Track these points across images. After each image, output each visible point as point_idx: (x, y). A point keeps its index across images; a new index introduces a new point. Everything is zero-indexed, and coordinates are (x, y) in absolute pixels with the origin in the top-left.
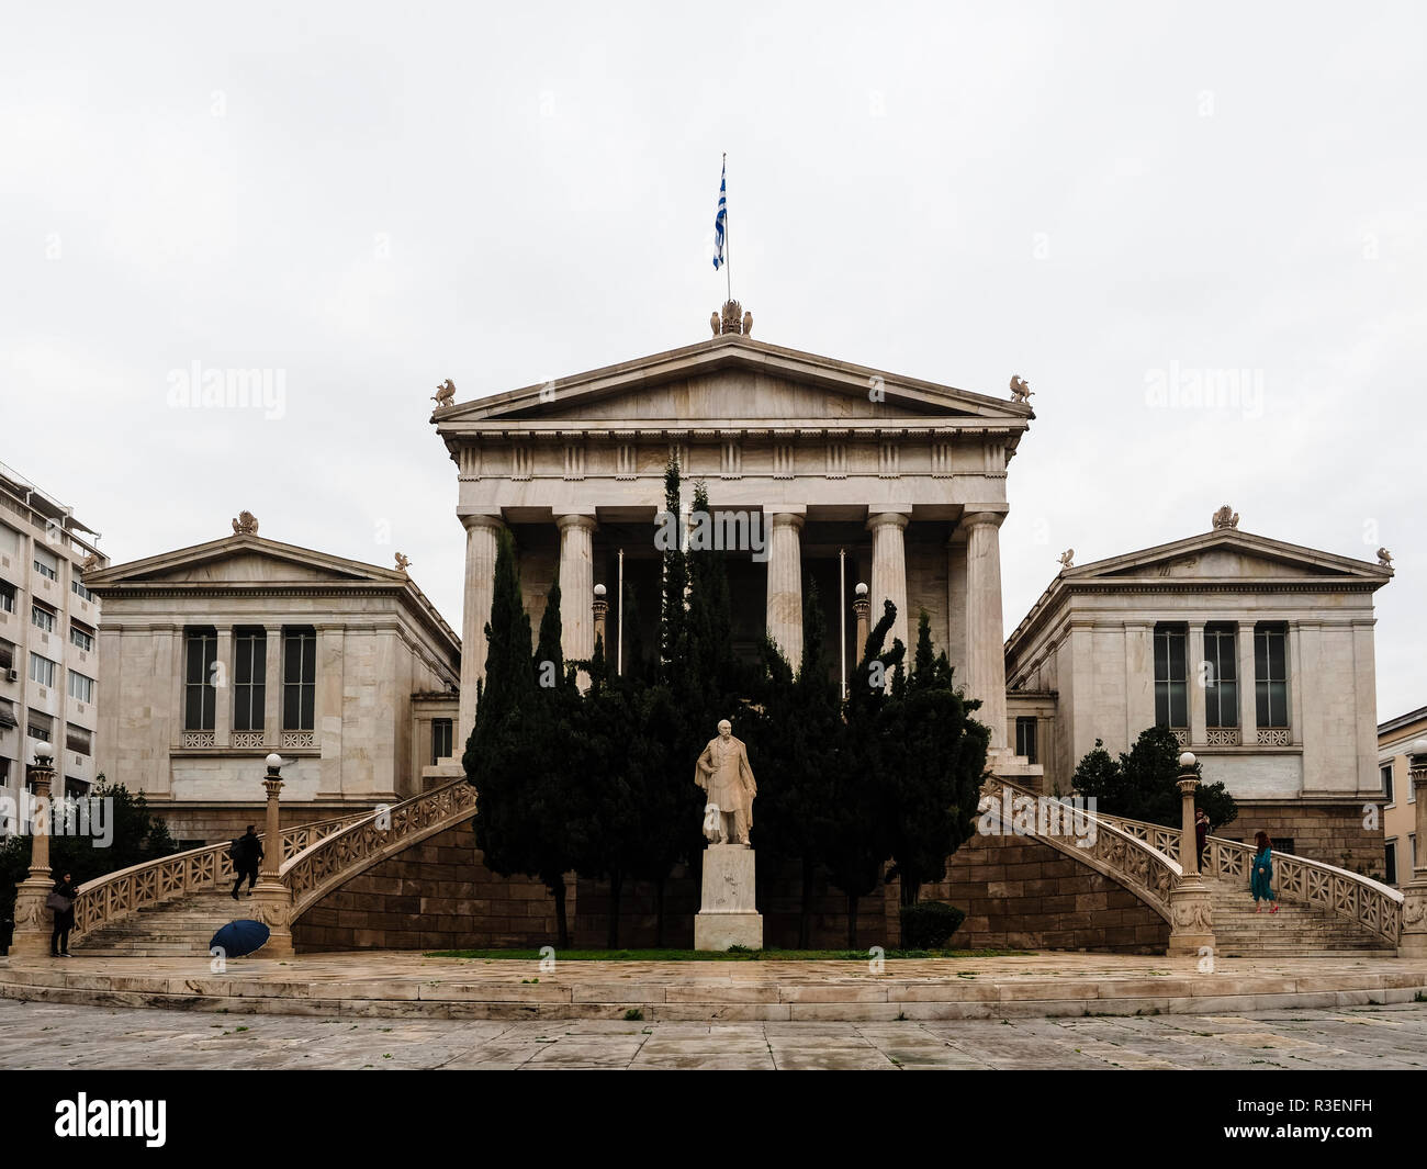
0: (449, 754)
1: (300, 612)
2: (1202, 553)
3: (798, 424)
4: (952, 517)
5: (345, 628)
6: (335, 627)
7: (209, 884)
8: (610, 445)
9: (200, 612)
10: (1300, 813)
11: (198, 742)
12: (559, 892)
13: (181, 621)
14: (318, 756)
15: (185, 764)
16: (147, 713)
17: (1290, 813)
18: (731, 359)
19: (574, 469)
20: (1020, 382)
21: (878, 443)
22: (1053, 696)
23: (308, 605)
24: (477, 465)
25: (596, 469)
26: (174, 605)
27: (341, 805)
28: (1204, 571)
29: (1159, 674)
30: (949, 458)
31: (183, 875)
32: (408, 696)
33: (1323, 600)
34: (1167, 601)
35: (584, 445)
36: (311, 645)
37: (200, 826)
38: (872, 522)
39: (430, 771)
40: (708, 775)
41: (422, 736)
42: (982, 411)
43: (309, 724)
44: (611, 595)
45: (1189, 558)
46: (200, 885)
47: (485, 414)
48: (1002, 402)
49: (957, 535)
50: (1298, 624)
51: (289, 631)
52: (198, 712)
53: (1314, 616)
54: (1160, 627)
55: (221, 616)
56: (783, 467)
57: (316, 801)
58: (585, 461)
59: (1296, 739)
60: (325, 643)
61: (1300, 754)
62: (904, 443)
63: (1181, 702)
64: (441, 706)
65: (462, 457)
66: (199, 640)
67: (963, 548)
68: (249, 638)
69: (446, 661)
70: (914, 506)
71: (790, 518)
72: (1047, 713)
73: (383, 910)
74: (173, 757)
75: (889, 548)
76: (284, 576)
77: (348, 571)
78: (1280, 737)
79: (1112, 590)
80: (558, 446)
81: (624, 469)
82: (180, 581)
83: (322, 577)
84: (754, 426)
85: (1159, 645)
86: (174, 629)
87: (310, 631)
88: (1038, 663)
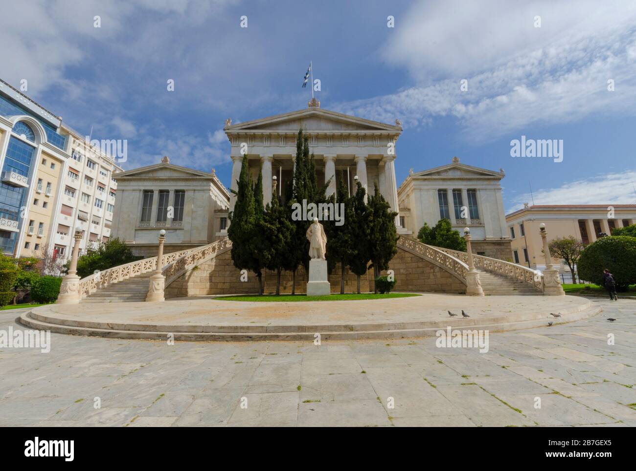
0: (225, 229)
1: (180, 186)
2: (450, 169)
3: (334, 131)
4: (380, 158)
5: (195, 190)
6: (191, 190)
7: (138, 274)
8: (278, 137)
9: (148, 185)
10: (486, 244)
11: (145, 225)
12: (260, 275)
13: (143, 188)
14: (183, 229)
15: (140, 232)
16: (129, 216)
17: (483, 244)
18: (314, 114)
19: (267, 144)
20: (398, 121)
21: (358, 138)
22: (409, 210)
23: (183, 183)
24: (237, 142)
25: (273, 144)
26: (140, 183)
27: (190, 245)
28: (451, 175)
29: (440, 204)
30: (378, 142)
31: (129, 271)
32: (213, 211)
33: (486, 182)
34: (441, 182)
35: (269, 137)
36: (183, 196)
37: (143, 251)
38: (356, 159)
39: (218, 234)
40: (311, 236)
41: (218, 222)
42: (387, 129)
43: (181, 219)
44: (278, 180)
45: (446, 171)
46: (135, 274)
47: (240, 128)
48: (393, 126)
49: (381, 164)
50: (479, 190)
51: (177, 191)
52: (145, 216)
53: (484, 187)
54: (439, 190)
55: (155, 187)
56: (329, 144)
57: (182, 243)
58: (270, 141)
59: (482, 222)
60: (187, 195)
61: (484, 227)
62: (364, 137)
63: (447, 211)
64: (223, 214)
65: (233, 140)
66: (147, 194)
67: (384, 167)
68: (163, 193)
69: (226, 200)
70: (369, 155)
71: (332, 158)
72: (407, 215)
73: (199, 281)
74: (136, 230)
75: (362, 167)
76: (175, 175)
77: (196, 173)
78: (477, 222)
79: (425, 180)
80: (262, 138)
81: (282, 144)
82: (143, 176)
83: (188, 175)
84: (321, 132)
85: (440, 195)
86: (140, 190)
87: (183, 191)
88: (403, 200)
